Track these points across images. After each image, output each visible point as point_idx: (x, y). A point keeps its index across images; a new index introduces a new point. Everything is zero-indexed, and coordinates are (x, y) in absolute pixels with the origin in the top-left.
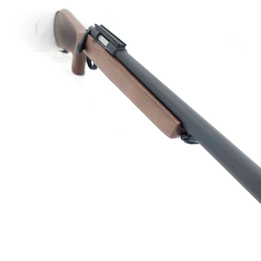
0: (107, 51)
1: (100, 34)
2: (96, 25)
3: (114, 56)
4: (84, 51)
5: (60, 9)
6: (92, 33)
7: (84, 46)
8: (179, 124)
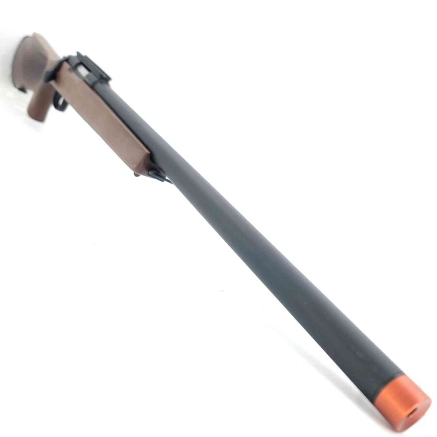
0: (85, 81)
1: (81, 63)
2: (78, 54)
3: (92, 87)
4: (52, 83)
5: (30, 33)
6: (70, 61)
7: (54, 75)
8: (148, 154)
